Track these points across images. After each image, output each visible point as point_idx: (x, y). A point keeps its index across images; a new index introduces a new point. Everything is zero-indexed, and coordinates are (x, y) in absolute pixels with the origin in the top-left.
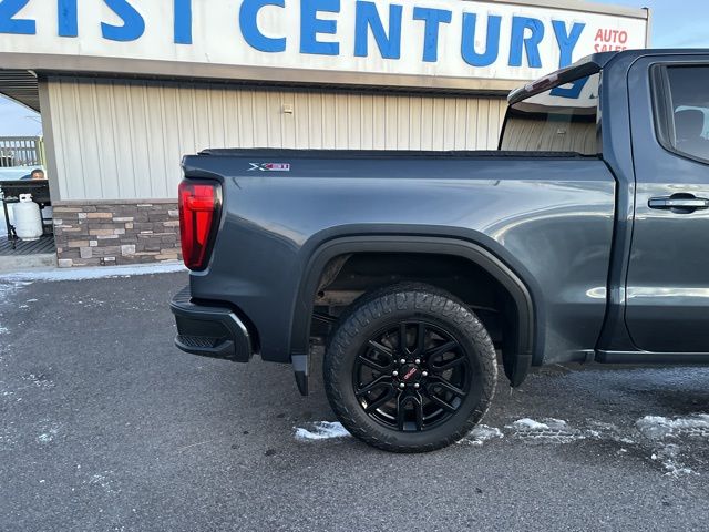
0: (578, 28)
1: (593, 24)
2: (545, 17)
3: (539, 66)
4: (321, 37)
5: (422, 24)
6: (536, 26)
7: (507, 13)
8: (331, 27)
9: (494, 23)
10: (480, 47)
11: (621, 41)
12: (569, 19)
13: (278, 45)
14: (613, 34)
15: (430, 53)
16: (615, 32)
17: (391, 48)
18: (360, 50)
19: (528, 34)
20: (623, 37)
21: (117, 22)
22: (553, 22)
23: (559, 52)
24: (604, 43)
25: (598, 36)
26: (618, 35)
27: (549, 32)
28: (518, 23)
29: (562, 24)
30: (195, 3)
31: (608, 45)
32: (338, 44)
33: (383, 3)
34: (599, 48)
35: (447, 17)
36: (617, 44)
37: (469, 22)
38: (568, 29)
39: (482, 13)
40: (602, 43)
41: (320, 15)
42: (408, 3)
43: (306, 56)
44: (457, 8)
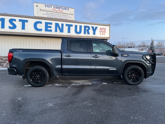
0: (96, 28)
1: (99, 27)
2: (90, 26)
3: (89, 34)
4: (49, 29)
5: (67, 27)
6: (89, 27)
7: (83, 25)
8: (51, 27)
9: (81, 27)
10: (78, 31)
12: (95, 26)
13: (41, 30)
15: (69, 31)
16: (104, 28)
17: (62, 31)
18: (56, 31)
19: (87, 29)
20: (105, 29)
21: (12, 26)
23: (93, 32)
25: (100, 29)
27: (91, 28)
28: (85, 27)
29: (93, 27)
30: (26, 23)
31: (102, 30)
32: (52, 30)
33: (60, 23)
34: (101, 31)
35: (72, 26)
36: (104, 30)
37: (76, 26)
38: (94, 28)
39: (78, 25)
40: (101, 30)
41: (49, 25)
42: (65, 23)
43: (46, 32)
44: (74, 24)
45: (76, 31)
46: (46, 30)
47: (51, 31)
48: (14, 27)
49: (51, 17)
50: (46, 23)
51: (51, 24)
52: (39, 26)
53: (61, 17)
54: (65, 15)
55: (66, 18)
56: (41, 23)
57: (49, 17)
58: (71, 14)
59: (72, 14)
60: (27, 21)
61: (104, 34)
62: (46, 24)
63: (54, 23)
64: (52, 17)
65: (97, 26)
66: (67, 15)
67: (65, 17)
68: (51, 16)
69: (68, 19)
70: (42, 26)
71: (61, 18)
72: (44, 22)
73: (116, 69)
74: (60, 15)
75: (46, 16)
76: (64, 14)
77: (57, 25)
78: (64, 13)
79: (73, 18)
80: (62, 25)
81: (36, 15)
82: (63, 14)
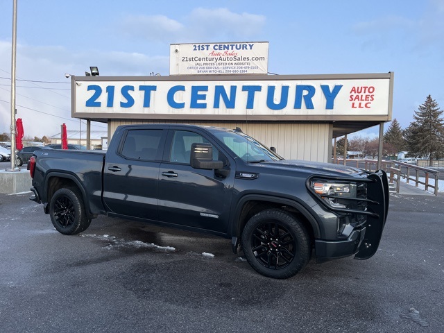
0: (338, 88)
1: (347, 85)
2: (317, 84)
3: (312, 108)
4: (199, 102)
5: (246, 93)
6: (311, 90)
7: (292, 85)
8: (204, 97)
9: (285, 90)
11: (369, 92)
12: (331, 84)
13: (181, 106)
14: (363, 89)
15: (250, 104)
16: (365, 88)
17: (230, 104)
18: (216, 105)
19: (305, 93)
20: (371, 90)
21: (125, 101)
22: (321, 86)
23: (325, 101)
24: (357, 94)
25: (352, 90)
26: (367, 89)
27: (319, 91)
28: (299, 89)
29: (327, 87)
30: (152, 92)
31: (360, 95)
32: (206, 104)
33: (227, 86)
34: (354, 97)
35: (259, 88)
36: (367, 93)
37: (271, 90)
38: (331, 89)
39: (278, 85)
40: (355, 95)
41: (200, 93)
42: (239, 84)
43: (193, 109)
44: (264, 85)
45: (270, 103)
46: (194, 105)
47: (204, 106)
48: (131, 102)
49: (206, 73)
50: (193, 88)
51: (205, 88)
52: (178, 97)
53: (232, 70)
54: (243, 61)
55: (243, 69)
56: (182, 88)
57: (201, 73)
58: (257, 59)
59: (262, 58)
60: (154, 88)
61: (368, 105)
62: (195, 89)
63: (212, 85)
64: (208, 73)
65: (338, 82)
66: (246, 61)
67: (242, 68)
68: (205, 69)
69: (250, 71)
70: (184, 97)
71: (232, 73)
72: (188, 85)
73: (217, 217)
74: (228, 66)
75: (194, 72)
76: (241, 62)
77: (220, 91)
78: (239, 59)
79: (262, 68)
80: (233, 89)
81: (173, 72)
82: (237, 62)
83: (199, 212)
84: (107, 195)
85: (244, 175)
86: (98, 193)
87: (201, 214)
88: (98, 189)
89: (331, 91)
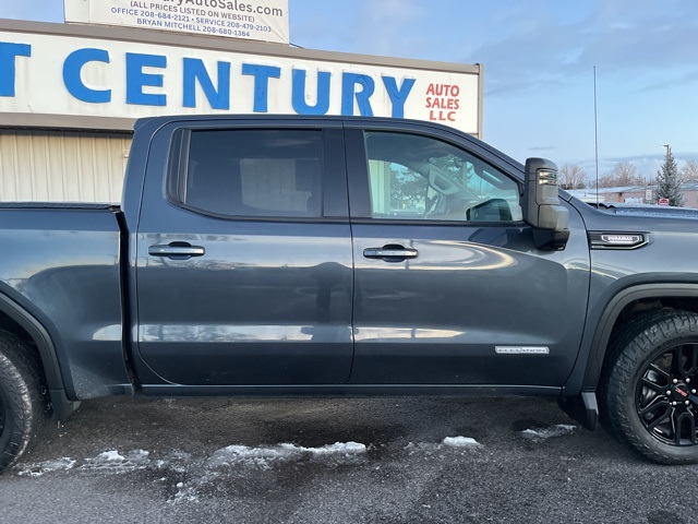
0: (409, 84)
1: (423, 79)
2: (375, 73)
4: (147, 90)
5: (251, 79)
6: (368, 82)
7: (336, 71)
8: (157, 81)
9: (324, 79)
10: (311, 100)
11: (453, 95)
12: (399, 75)
13: (104, 97)
14: (444, 89)
16: (447, 86)
18: (188, 101)
19: (358, 88)
20: (455, 91)
22: (383, 78)
23: (391, 105)
24: (436, 96)
25: (429, 90)
26: (449, 89)
27: (379, 87)
28: (349, 80)
29: (393, 79)
31: (440, 98)
32: (165, 96)
33: (210, 60)
34: (432, 102)
35: (275, 72)
36: (450, 96)
37: (299, 77)
38: (399, 85)
39: (312, 69)
40: (434, 97)
41: (146, 70)
42: (236, 60)
43: (132, 106)
44: (286, 65)
46: (134, 96)
47: (160, 100)
49: (159, 27)
50: (130, 56)
51: (160, 62)
52: (91, 75)
53: (217, 27)
54: (239, 12)
55: (242, 29)
56: (102, 56)
57: (148, 26)
58: (267, 11)
59: (278, 11)
61: (452, 116)
62: (134, 62)
63: (175, 56)
64: (163, 27)
65: (410, 74)
66: (246, 13)
67: (238, 26)
68: (156, 18)
69: (254, 35)
70: (108, 76)
71: (217, 34)
72: (118, 51)
73: (544, 350)
74: (207, 16)
75: (130, 21)
76: (234, 12)
77: (193, 69)
78: (230, 6)
79: (279, 32)
80: (224, 68)
81: (73, 15)
82: (226, 11)
83: (492, 347)
84: (143, 333)
85: (613, 240)
86: (112, 333)
87: (500, 350)
88: (109, 320)
89: (399, 88)
